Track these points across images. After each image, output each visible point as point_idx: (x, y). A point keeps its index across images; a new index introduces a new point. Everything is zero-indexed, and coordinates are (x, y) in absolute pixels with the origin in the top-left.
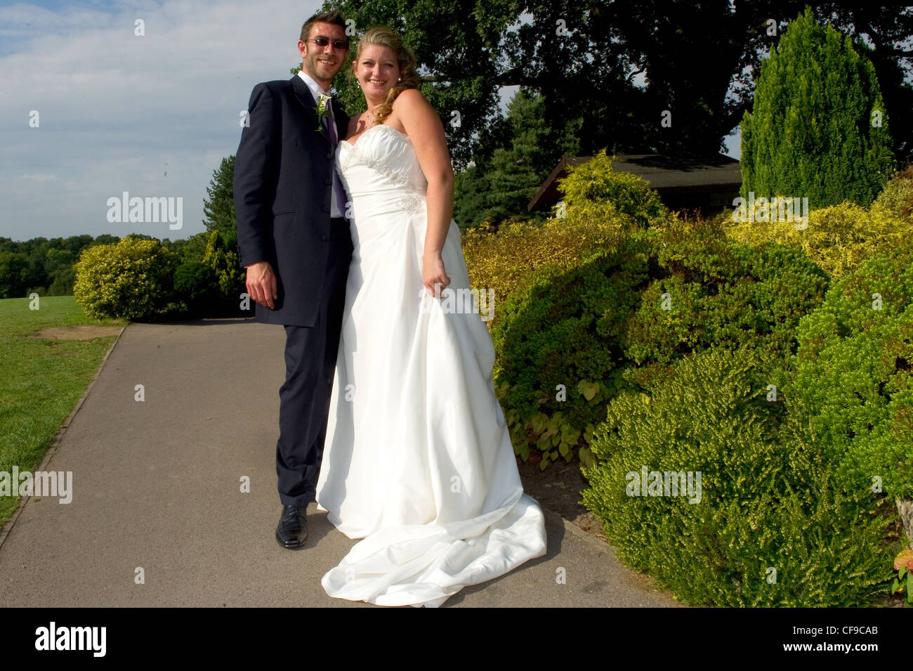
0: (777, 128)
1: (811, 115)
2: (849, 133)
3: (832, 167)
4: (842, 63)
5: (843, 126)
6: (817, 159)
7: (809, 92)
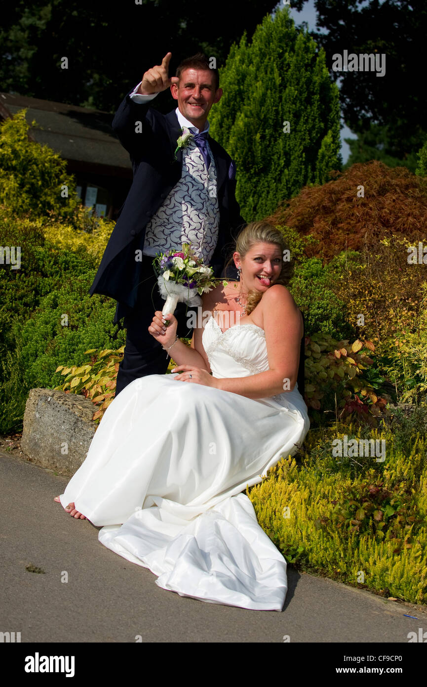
0: (222, 133)
1: (258, 129)
2: (294, 159)
3: (268, 192)
4: (303, 80)
5: (289, 149)
6: (255, 180)
7: (262, 102)
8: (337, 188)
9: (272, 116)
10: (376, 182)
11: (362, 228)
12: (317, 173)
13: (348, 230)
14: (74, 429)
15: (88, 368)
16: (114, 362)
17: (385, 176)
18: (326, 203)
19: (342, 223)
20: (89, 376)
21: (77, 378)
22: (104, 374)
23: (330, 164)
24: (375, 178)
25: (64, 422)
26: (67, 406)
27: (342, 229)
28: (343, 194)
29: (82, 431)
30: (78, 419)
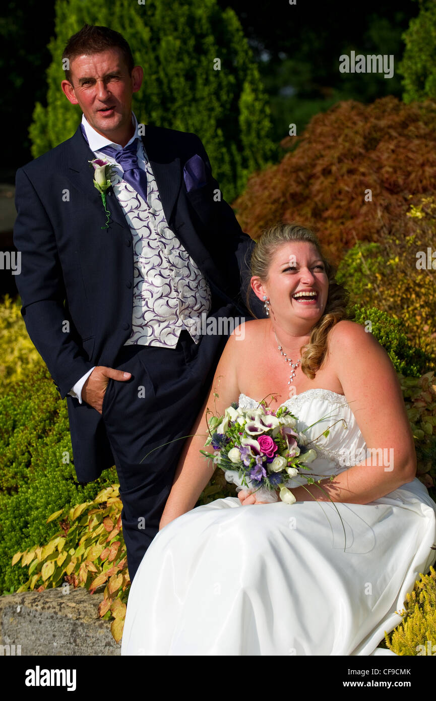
8: (302, 162)
9: (153, 90)
10: (356, 133)
11: (361, 207)
12: (247, 153)
13: (339, 217)
14: (75, 641)
15: (60, 542)
16: (98, 519)
17: (366, 119)
18: (295, 188)
19: (327, 209)
20: (65, 554)
21: (49, 562)
22: (88, 542)
23: (263, 133)
24: (352, 128)
25: (54, 636)
26: (52, 610)
27: (331, 218)
28: (314, 166)
29: (88, 639)
30: (75, 624)
